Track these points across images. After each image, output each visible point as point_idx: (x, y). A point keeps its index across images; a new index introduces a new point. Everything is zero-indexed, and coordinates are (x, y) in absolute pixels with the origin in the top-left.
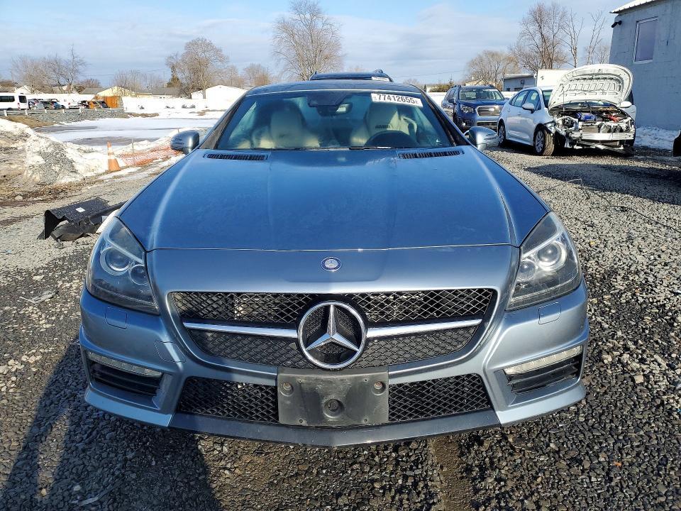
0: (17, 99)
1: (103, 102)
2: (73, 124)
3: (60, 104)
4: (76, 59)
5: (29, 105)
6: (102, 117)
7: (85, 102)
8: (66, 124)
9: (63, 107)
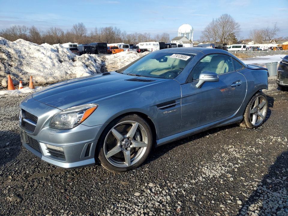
0: (242, 47)
1: (281, 47)
2: (262, 57)
3: (260, 48)
4: (276, 29)
5: (246, 49)
6: (277, 54)
7: (272, 47)
8: (258, 57)
9: (261, 50)
